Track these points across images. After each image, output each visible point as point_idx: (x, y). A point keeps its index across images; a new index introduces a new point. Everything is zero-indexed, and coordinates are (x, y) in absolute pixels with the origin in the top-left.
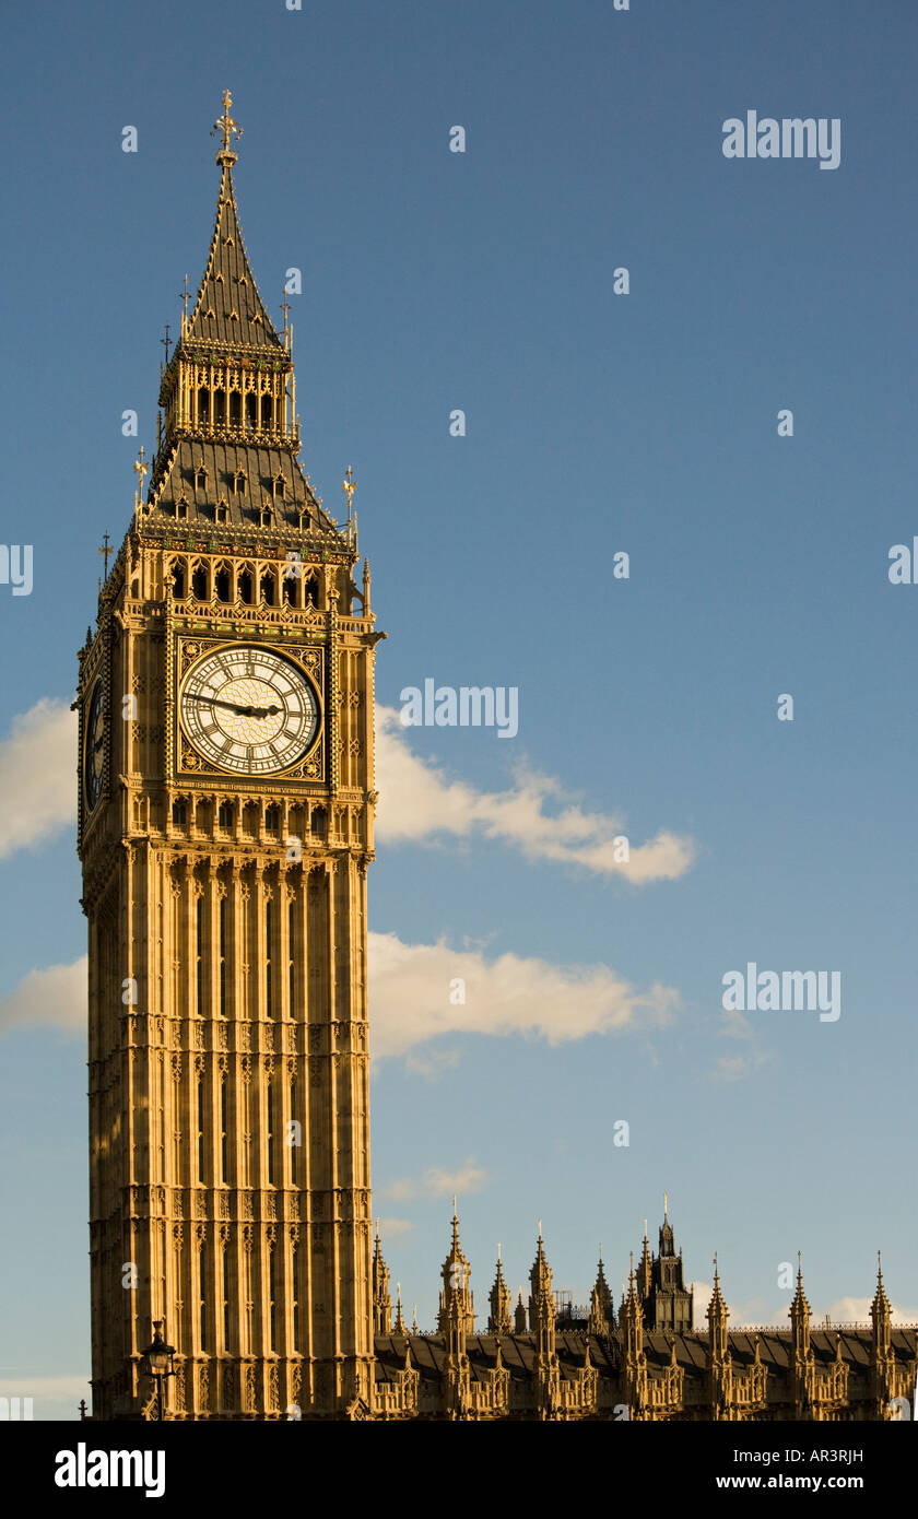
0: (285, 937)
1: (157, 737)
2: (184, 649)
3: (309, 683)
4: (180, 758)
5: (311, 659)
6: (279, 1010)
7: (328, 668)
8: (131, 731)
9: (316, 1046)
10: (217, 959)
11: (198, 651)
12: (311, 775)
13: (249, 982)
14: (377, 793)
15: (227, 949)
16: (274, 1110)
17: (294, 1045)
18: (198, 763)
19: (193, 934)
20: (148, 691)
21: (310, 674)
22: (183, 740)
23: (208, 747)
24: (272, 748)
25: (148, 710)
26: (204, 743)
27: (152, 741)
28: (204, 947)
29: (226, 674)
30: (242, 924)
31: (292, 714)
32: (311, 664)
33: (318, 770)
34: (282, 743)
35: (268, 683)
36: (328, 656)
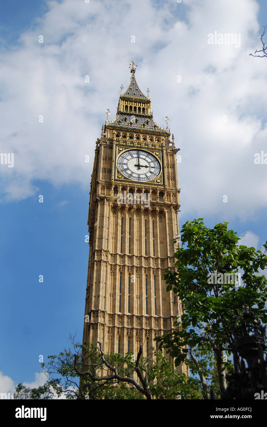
0: (151, 230)
1: (109, 171)
2: (118, 149)
3: (157, 160)
4: (116, 175)
5: (157, 154)
6: (149, 253)
7: (163, 156)
8: (101, 169)
9: (163, 266)
10: (127, 236)
11: (123, 150)
12: (159, 182)
13: (139, 244)
14: (180, 189)
15: (131, 233)
16: (148, 287)
17: (155, 265)
18: (122, 177)
19: (119, 228)
20: (107, 160)
21: (157, 157)
22: (117, 171)
23: (125, 174)
24: (146, 175)
25: (107, 164)
26: (124, 173)
27: (108, 172)
28: (123, 232)
29: (131, 156)
30: (136, 226)
31: (152, 167)
32: (157, 155)
33: (161, 182)
34: (149, 174)
35: (145, 159)
36: (162, 153)
